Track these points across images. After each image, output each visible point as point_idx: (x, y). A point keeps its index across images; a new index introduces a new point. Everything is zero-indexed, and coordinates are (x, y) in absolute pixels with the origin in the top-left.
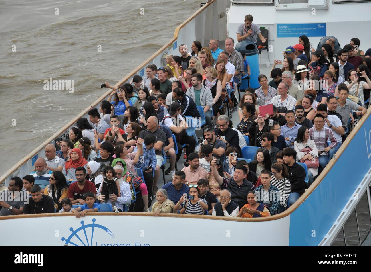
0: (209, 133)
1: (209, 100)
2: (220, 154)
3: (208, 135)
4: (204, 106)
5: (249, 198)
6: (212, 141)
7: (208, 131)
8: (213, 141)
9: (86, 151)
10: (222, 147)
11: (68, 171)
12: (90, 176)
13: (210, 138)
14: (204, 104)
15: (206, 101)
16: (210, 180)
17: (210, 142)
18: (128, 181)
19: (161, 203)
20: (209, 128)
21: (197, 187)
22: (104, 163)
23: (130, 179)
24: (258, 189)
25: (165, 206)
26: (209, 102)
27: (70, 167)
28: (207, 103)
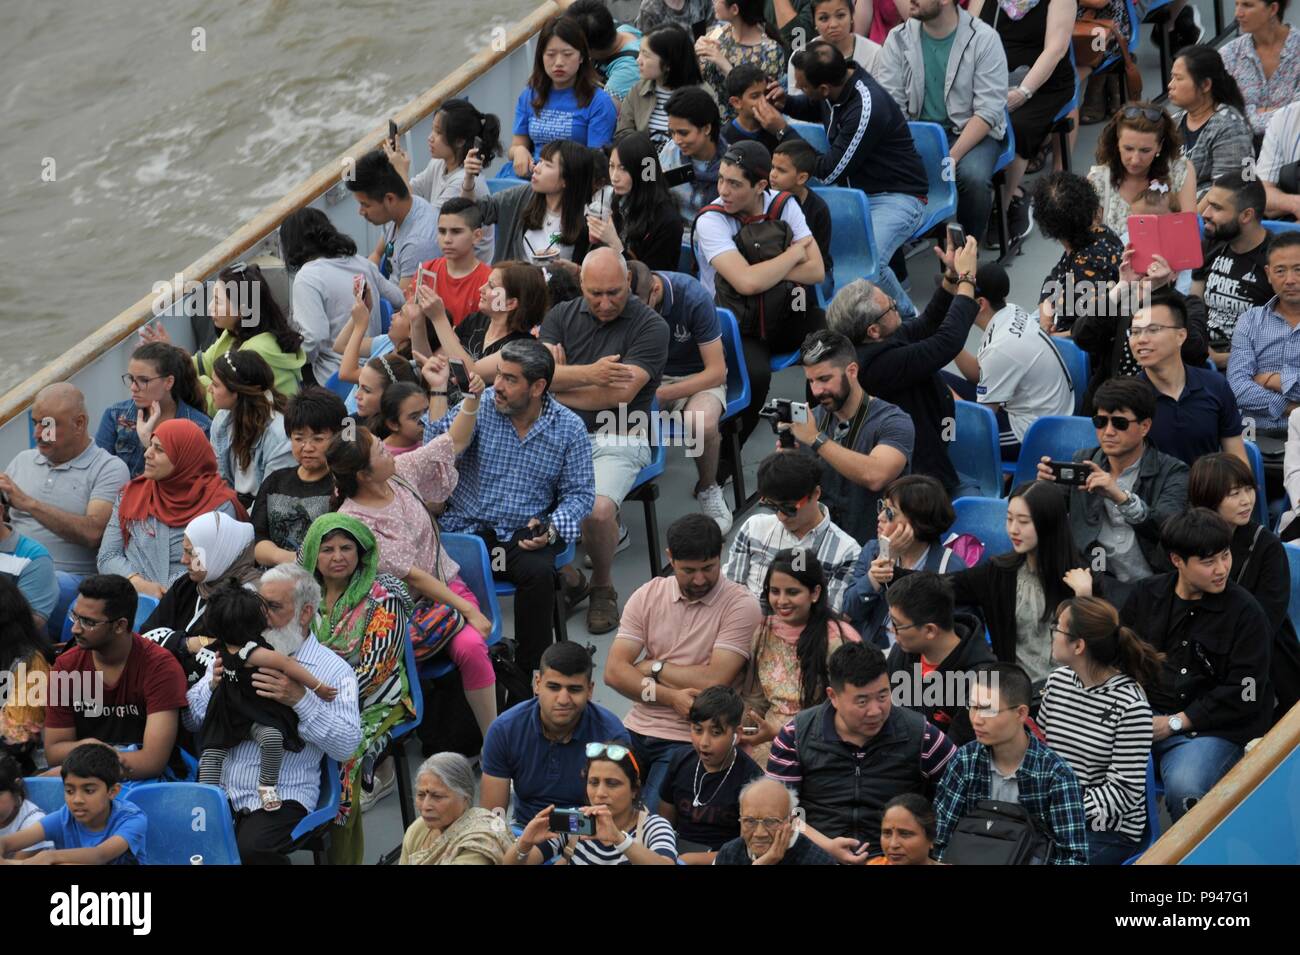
0: (826, 368)
1: (987, 90)
2: (873, 482)
3: (823, 379)
4: (965, 121)
5: (889, 832)
6: (844, 409)
7: (823, 357)
8: (853, 408)
9: (245, 419)
10: (890, 444)
11: (130, 535)
12: (200, 589)
13: (831, 395)
14: (961, 110)
15: (974, 95)
16: (768, 659)
17: (836, 413)
18: (375, 634)
19: (444, 829)
20: (825, 346)
21: (626, 757)
22: (303, 502)
23: (385, 621)
24: (965, 758)
25: (456, 849)
26: (986, 99)
27: (144, 513)
28: (977, 103)
